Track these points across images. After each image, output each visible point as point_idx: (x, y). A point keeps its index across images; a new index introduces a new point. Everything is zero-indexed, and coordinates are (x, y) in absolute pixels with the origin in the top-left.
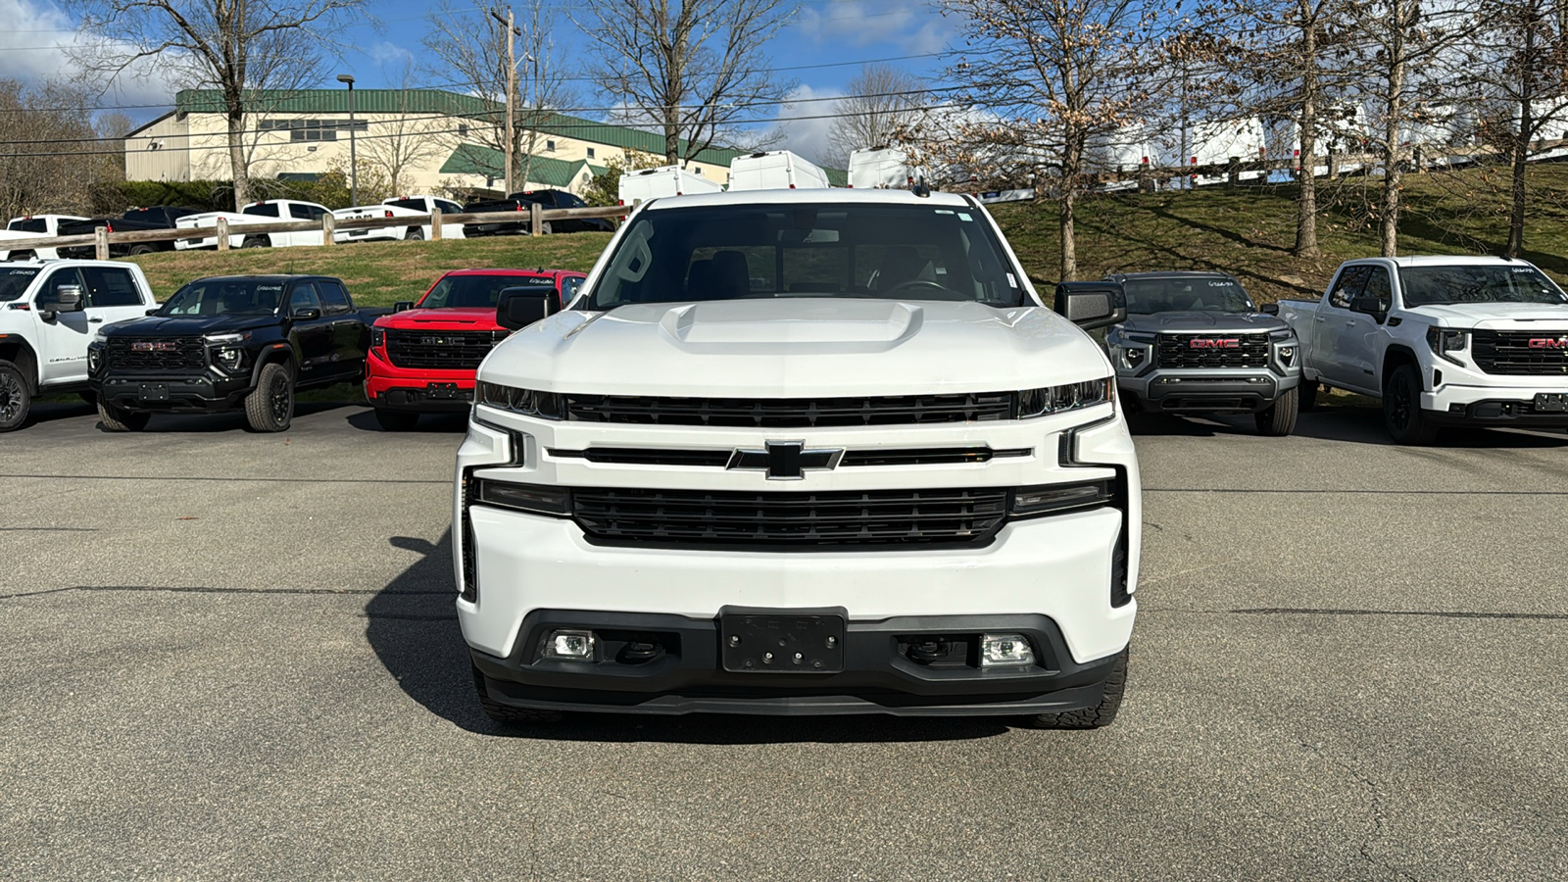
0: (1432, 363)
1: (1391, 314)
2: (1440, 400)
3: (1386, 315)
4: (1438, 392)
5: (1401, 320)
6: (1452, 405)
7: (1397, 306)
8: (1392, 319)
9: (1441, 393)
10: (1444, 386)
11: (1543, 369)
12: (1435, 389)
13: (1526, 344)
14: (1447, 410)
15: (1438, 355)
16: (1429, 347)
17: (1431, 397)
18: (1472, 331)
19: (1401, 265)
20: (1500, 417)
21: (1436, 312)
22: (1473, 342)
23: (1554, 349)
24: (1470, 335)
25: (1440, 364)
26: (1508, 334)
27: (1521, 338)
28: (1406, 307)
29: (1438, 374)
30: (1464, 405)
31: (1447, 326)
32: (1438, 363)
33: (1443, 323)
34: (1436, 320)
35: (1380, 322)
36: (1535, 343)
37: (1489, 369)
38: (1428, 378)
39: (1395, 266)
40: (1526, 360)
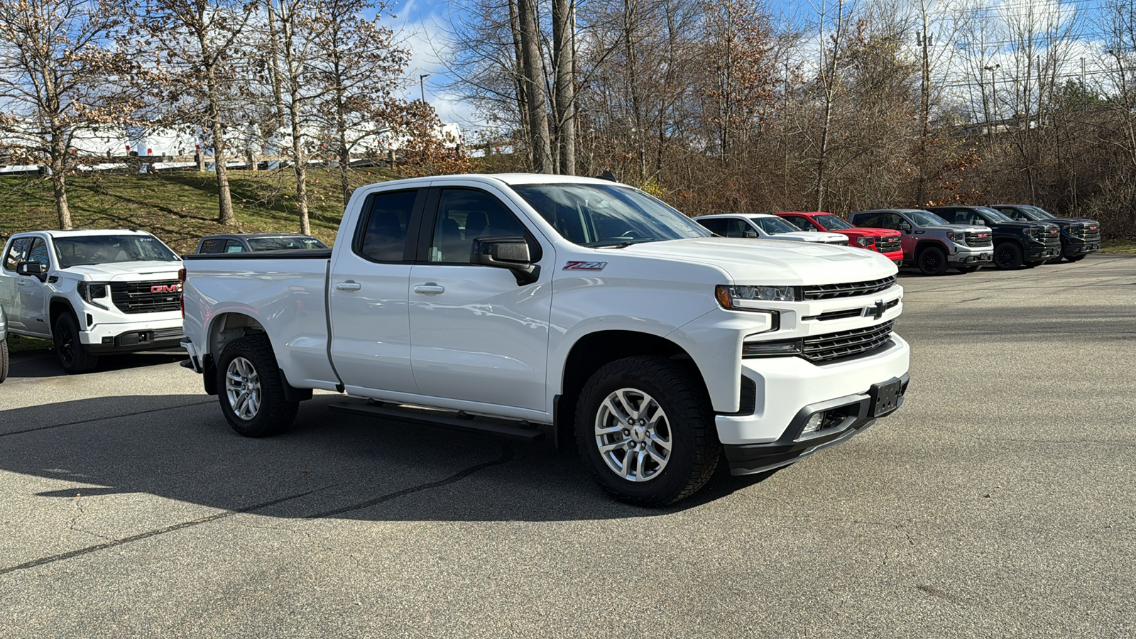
0: (84, 309)
1: (49, 274)
2: (94, 336)
3: (46, 275)
4: (92, 330)
5: (57, 278)
6: (103, 338)
7: (54, 267)
8: (51, 278)
9: (93, 331)
10: (95, 325)
11: (164, 307)
12: (89, 328)
13: (149, 290)
14: (100, 342)
15: (88, 302)
16: (80, 297)
17: (87, 334)
18: (110, 283)
19: (54, 236)
20: (139, 343)
21: (82, 270)
22: (112, 291)
23: (169, 293)
24: (109, 287)
25: (89, 309)
26: (136, 284)
27: (145, 286)
28: (61, 268)
29: (90, 317)
30: (112, 337)
31: (91, 280)
32: (88, 309)
33: (88, 279)
34: (82, 276)
35: (43, 281)
36: (155, 289)
37: (126, 310)
38: (83, 321)
39: (50, 237)
40: (151, 302)
